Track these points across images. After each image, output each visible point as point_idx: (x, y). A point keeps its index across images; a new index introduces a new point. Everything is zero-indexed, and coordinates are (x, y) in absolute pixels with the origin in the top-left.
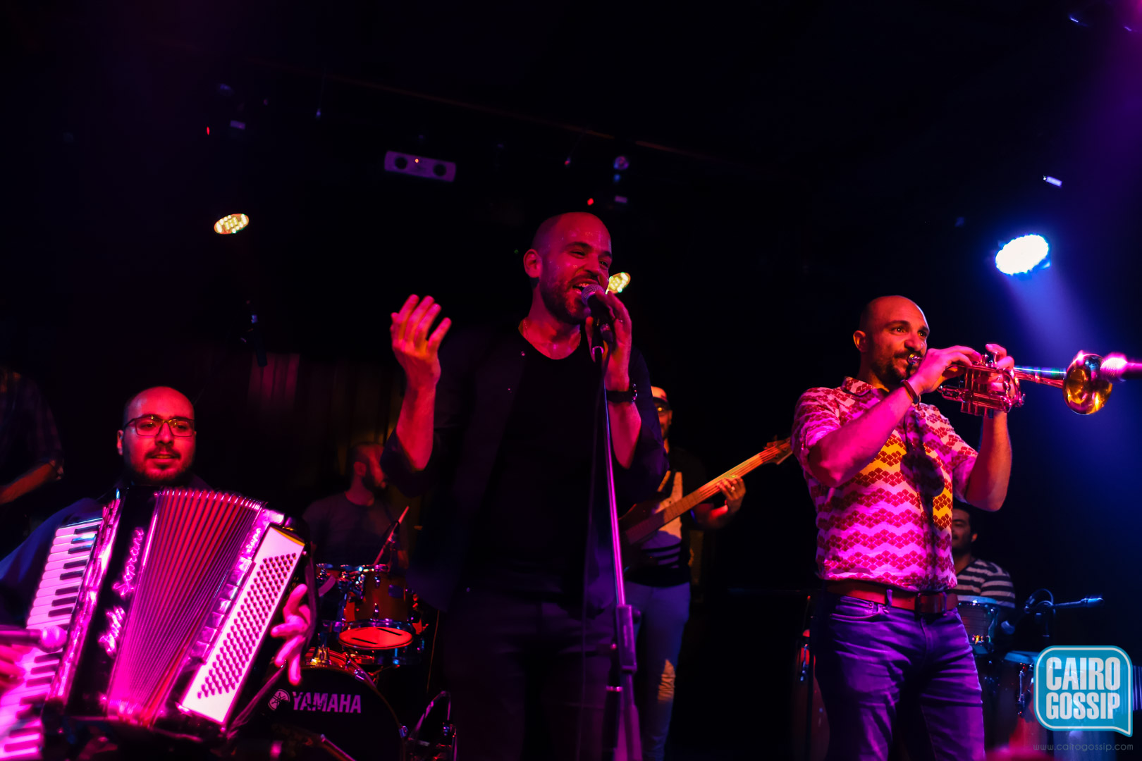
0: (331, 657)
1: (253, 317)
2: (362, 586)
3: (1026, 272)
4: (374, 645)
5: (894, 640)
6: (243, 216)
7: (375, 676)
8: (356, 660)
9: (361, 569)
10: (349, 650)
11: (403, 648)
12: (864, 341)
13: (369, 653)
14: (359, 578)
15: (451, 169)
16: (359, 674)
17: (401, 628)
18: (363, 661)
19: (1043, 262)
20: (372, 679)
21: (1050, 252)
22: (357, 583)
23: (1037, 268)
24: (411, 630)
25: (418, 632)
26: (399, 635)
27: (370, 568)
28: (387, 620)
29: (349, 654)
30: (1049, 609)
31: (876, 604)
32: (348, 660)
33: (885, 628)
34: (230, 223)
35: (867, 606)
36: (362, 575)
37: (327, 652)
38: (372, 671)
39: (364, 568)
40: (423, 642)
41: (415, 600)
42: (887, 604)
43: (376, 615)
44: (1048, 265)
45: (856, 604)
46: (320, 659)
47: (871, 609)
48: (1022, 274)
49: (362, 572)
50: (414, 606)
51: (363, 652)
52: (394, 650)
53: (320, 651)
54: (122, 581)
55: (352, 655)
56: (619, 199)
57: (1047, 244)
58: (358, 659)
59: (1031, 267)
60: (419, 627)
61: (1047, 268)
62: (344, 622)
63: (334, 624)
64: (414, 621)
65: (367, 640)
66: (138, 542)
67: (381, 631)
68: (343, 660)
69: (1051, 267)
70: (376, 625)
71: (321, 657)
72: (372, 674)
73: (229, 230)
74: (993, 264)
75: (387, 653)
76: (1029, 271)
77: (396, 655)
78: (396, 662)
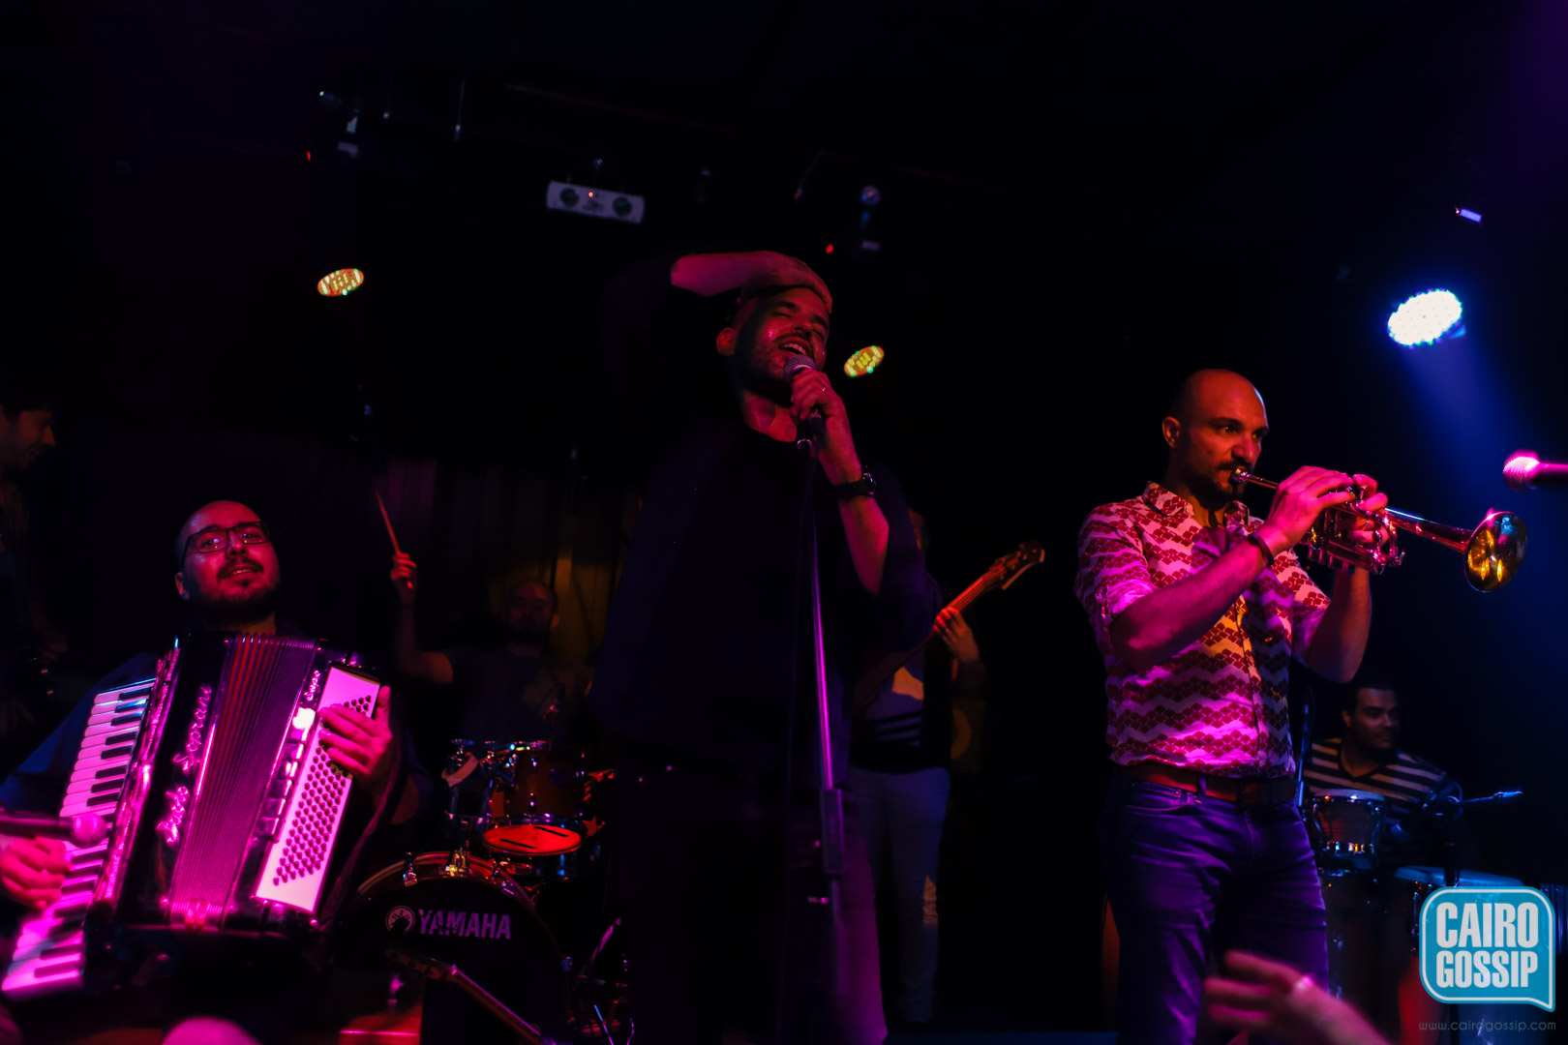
0: (471, 865)
1: (367, 407)
2: (512, 771)
3: (1430, 341)
4: (530, 850)
5: (1207, 839)
6: (356, 272)
7: (534, 892)
8: (508, 869)
9: (512, 747)
10: (499, 857)
11: (571, 854)
12: (1178, 434)
13: (525, 860)
14: (510, 760)
15: (637, 207)
16: (508, 887)
17: (567, 827)
18: (517, 870)
19: (1454, 328)
20: (530, 897)
21: (1464, 314)
22: (508, 765)
23: (1445, 336)
24: (581, 831)
25: (591, 832)
26: (565, 836)
27: (525, 746)
28: (548, 815)
29: (498, 861)
30: (1454, 806)
31: (1184, 792)
32: (496, 869)
33: (1195, 824)
34: (338, 282)
35: (1172, 794)
36: (514, 756)
37: (466, 857)
38: (530, 886)
39: (517, 746)
40: (599, 847)
41: (588, 789)
42: (1199, 793)
43: (532, 810)
44: (1462, 332)
45: (1158, 791)
46: (457, 865)
47: (1177, 798)
48: (1425, 345)
49: (514, 751)
50: (585, 799)
51: (516, 859)
52: (559, 856)
53: (458, 856)
54: (184, 753)
55: (503, 863)
56: (867, 245)
57: (1460, 304)
58: (511, 868)
59: (1437, 335)
60: (592, 827)
61: (1461, 338)
62: (491, 818)
63: (477, 820)
64: (584, 818)
65: (523, 843)
66: (205, 702)
67: (540, 831)
68: (489, 869)
69: (1467, 335)
70: (532, 822)
71: (458, 864)
72: (530, 889)
73: (338, 291)
74: (1385, 330)
75: (549, 861)
76: (1434, 340)
77: (562, 864)
78: (562, 873)
